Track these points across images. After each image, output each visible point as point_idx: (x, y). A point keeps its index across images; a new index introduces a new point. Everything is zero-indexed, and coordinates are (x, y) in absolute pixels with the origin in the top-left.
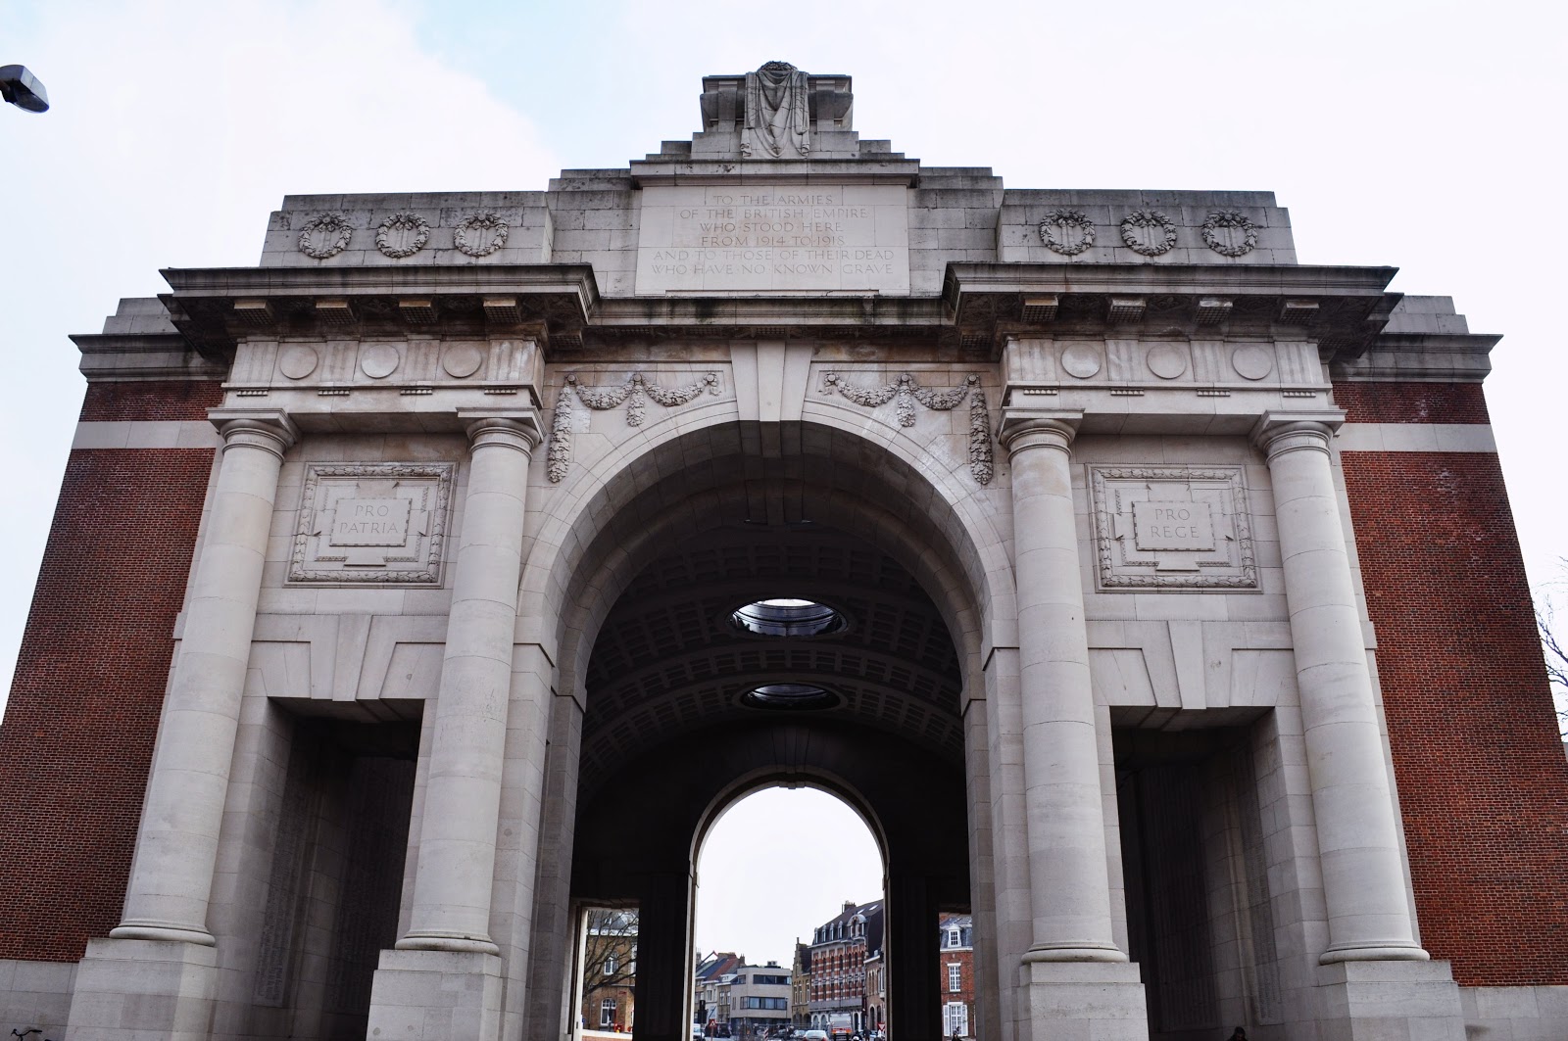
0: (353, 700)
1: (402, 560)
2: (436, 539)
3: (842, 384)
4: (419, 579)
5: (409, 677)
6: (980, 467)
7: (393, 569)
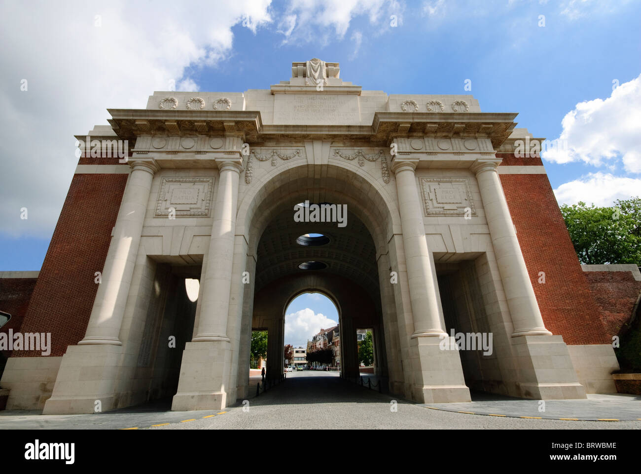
0: (178, 255)
1: (196, 208)
2: (208, 201)
3: (340, 153)
4: (202, 215)
5: (198, 247)
6: (385, 178)
7: (192, 212)
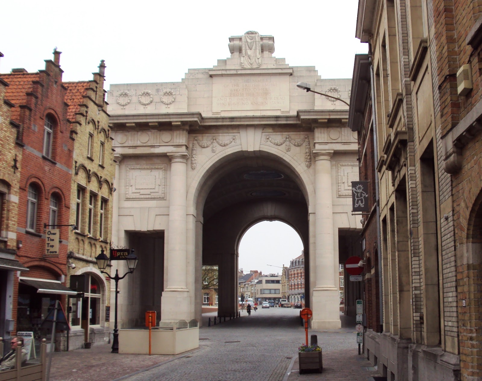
0: (146, 230)
1: (155, 193)
2: (163, 187)
3: (270, 139)
4: (160, 198)
5: (160, 224)
6: (307, 163)
7: (153, 195)
